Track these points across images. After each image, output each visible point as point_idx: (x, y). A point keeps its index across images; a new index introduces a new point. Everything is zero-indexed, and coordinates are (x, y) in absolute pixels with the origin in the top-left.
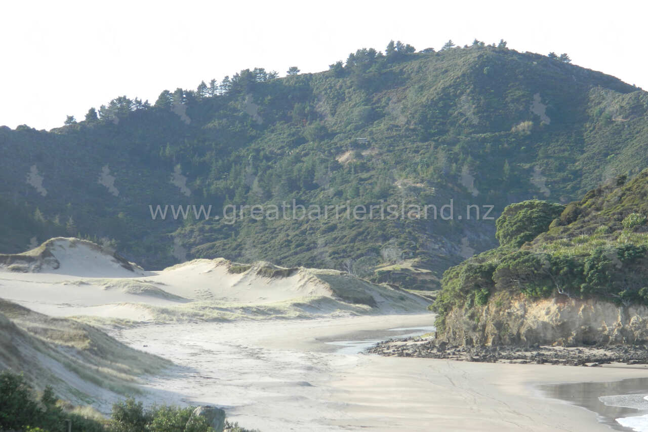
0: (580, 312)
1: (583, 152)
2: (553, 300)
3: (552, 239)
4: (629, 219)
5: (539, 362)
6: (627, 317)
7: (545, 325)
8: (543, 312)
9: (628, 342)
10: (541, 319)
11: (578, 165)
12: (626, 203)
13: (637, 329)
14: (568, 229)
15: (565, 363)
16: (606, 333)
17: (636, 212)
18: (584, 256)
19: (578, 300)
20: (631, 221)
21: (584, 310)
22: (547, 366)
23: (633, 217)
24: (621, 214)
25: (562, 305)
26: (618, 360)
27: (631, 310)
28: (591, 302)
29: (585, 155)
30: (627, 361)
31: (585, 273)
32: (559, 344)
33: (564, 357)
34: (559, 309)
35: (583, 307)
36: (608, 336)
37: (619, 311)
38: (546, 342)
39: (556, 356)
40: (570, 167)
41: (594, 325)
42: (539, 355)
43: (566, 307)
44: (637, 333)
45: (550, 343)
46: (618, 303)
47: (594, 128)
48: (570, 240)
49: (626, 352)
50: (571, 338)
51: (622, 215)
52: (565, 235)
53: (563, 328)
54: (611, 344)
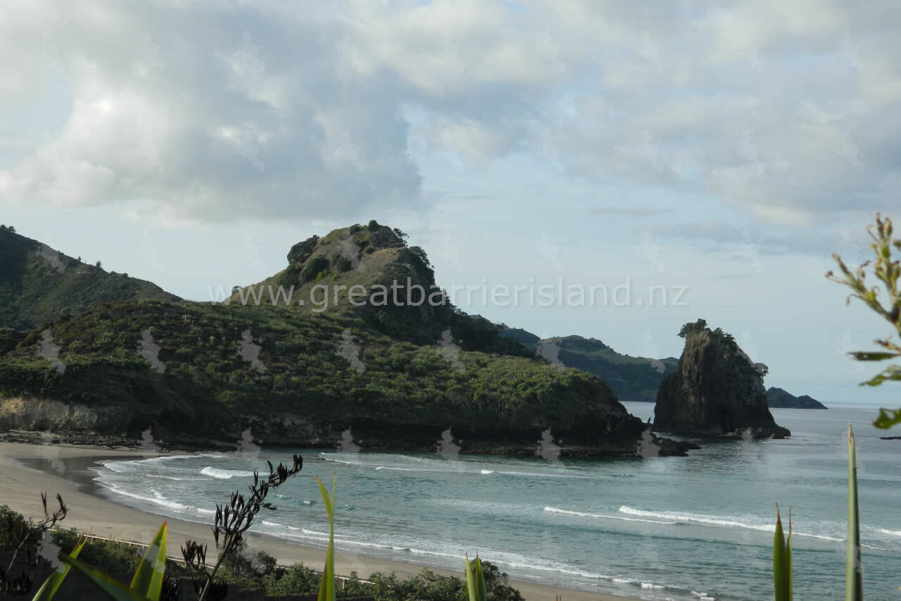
0: (39, 408)
1: (21, 294)
2: (21, 398)
3: (19, 356)
4: (74, 344)
5: (10, 441)
6: (72, 413)
7: (13, 415)
8: (13, 406)
9: (72, 429)
10: (11, 411)
11: (17, 303)
12: (72, 334)
13: (78, 420)
14: (30, 350)
15: (28, 442)
16: (56, 422)
17: (78, 340)
18: (44, 368)
19: (39, 399)
20: (74, 346)
21: (41, 406)
22: (16, 445)
23: (75, 343)
24: (67, 340)
25: (26, 402)
26: (65, 441)
27: (75, 407)
28: (47, 400)
29: (22, 297)
30: (71, 442)
31: (45, 380)
32: (23, 429)
33: (26, 438)
34: (25, 404)
35: (41, 404)
36: (58, 425)
37: (67, 407)
38: (13, 427)
39: (21, 437)
40: (11, 303)
41: (48, 416)
42: (9, 436)
43: (30, 403)
44: (78, 424)
45: (17, 428)
46: (67, 402)
47: (30, 278)
48: (32, 357)
49: (71, 436)
50: (32, 425)
51: (68, 342)
52: (27, 353)
53: (26, 418)
54: (60, 430)
